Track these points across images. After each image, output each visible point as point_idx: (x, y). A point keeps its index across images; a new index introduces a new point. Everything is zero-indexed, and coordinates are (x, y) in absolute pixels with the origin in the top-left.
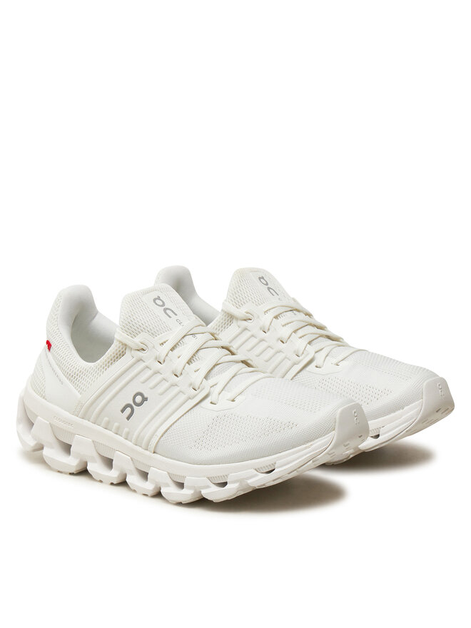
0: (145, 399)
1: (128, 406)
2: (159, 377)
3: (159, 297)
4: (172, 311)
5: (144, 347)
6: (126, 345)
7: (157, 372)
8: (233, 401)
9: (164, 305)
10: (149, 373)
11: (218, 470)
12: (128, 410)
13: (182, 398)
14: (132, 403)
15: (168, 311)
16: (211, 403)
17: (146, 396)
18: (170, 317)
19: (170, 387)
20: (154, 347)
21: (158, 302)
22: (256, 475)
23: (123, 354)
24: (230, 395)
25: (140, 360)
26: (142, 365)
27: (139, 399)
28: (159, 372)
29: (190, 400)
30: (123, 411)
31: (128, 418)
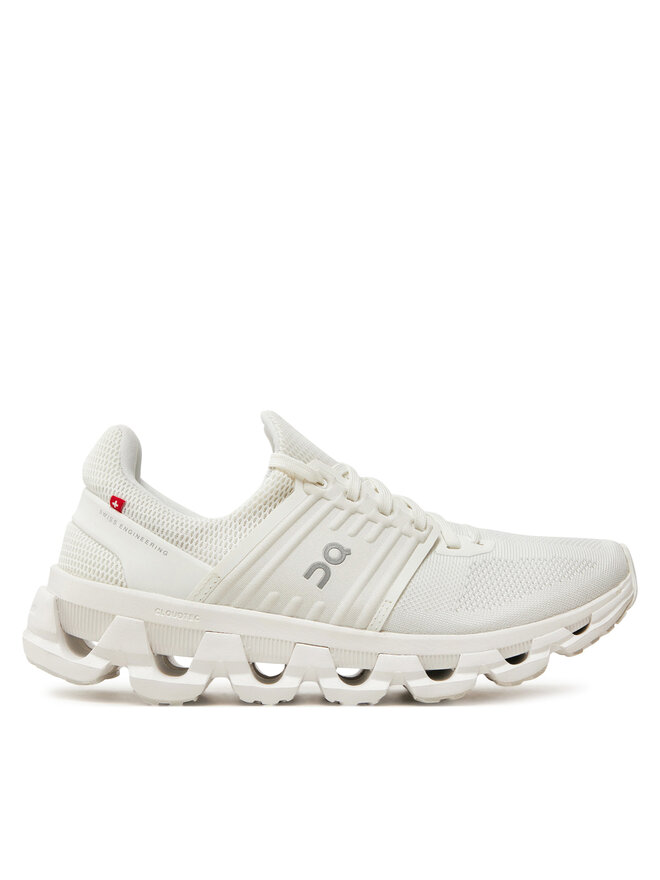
0: (346, 553)
1: (316, 566)
2: (359, 519)
5: (320, 480)
6: (292, 477)
7: (354, 512)
10: (341, 514)
12: (319, 574)
13: (407, 542)
14: (322, 560)
16: (448, 547)
19: (383, 530)
20: (335, 479)
23: (287, 492)
25: (321, 498)
26: (324, 506)
27: (334, 554)
28: (356, 512)
30: (308, 575)
31: (321, 585)
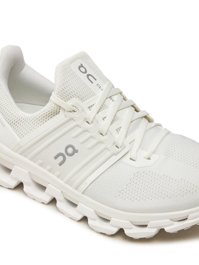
0: (75, 151)
1: (60, 154)
2: (87, 135)
3: (82, 65)
4: (93, 77)
5: (75, 109)
6: (60, 106)
7: (86, 131)
8: (149, 159)
9: (86, 72)
10: (79, 130)
11: (141, 218)
12: (61, 158)
13: (108, 154)
14: (64, 152)
15: (90, 77)
16: (131, 159)
17: (76, 148)
18: (92, 83)
19: (97, 144)
20: (83, 110)
21: (82, 69)
22: (172, 224)
23: (57, 113)
24: (146, 154)
25: (72, 119)
26: (73, 124)
27: (70, 150)
28: (87, 131)
29: (114, 156)
30: (56, 158)
31: (61, 164)
